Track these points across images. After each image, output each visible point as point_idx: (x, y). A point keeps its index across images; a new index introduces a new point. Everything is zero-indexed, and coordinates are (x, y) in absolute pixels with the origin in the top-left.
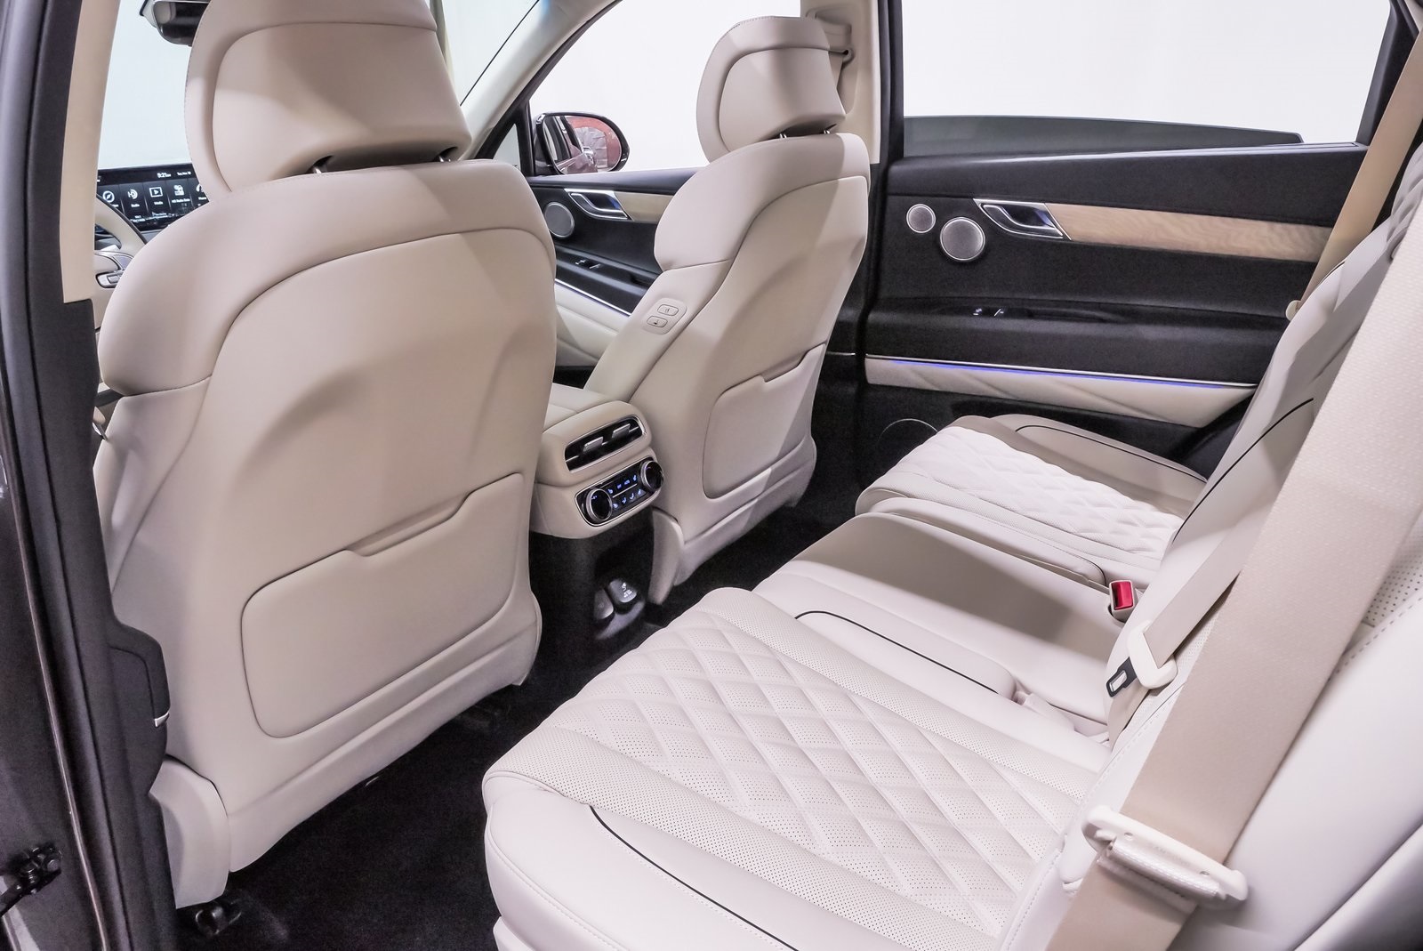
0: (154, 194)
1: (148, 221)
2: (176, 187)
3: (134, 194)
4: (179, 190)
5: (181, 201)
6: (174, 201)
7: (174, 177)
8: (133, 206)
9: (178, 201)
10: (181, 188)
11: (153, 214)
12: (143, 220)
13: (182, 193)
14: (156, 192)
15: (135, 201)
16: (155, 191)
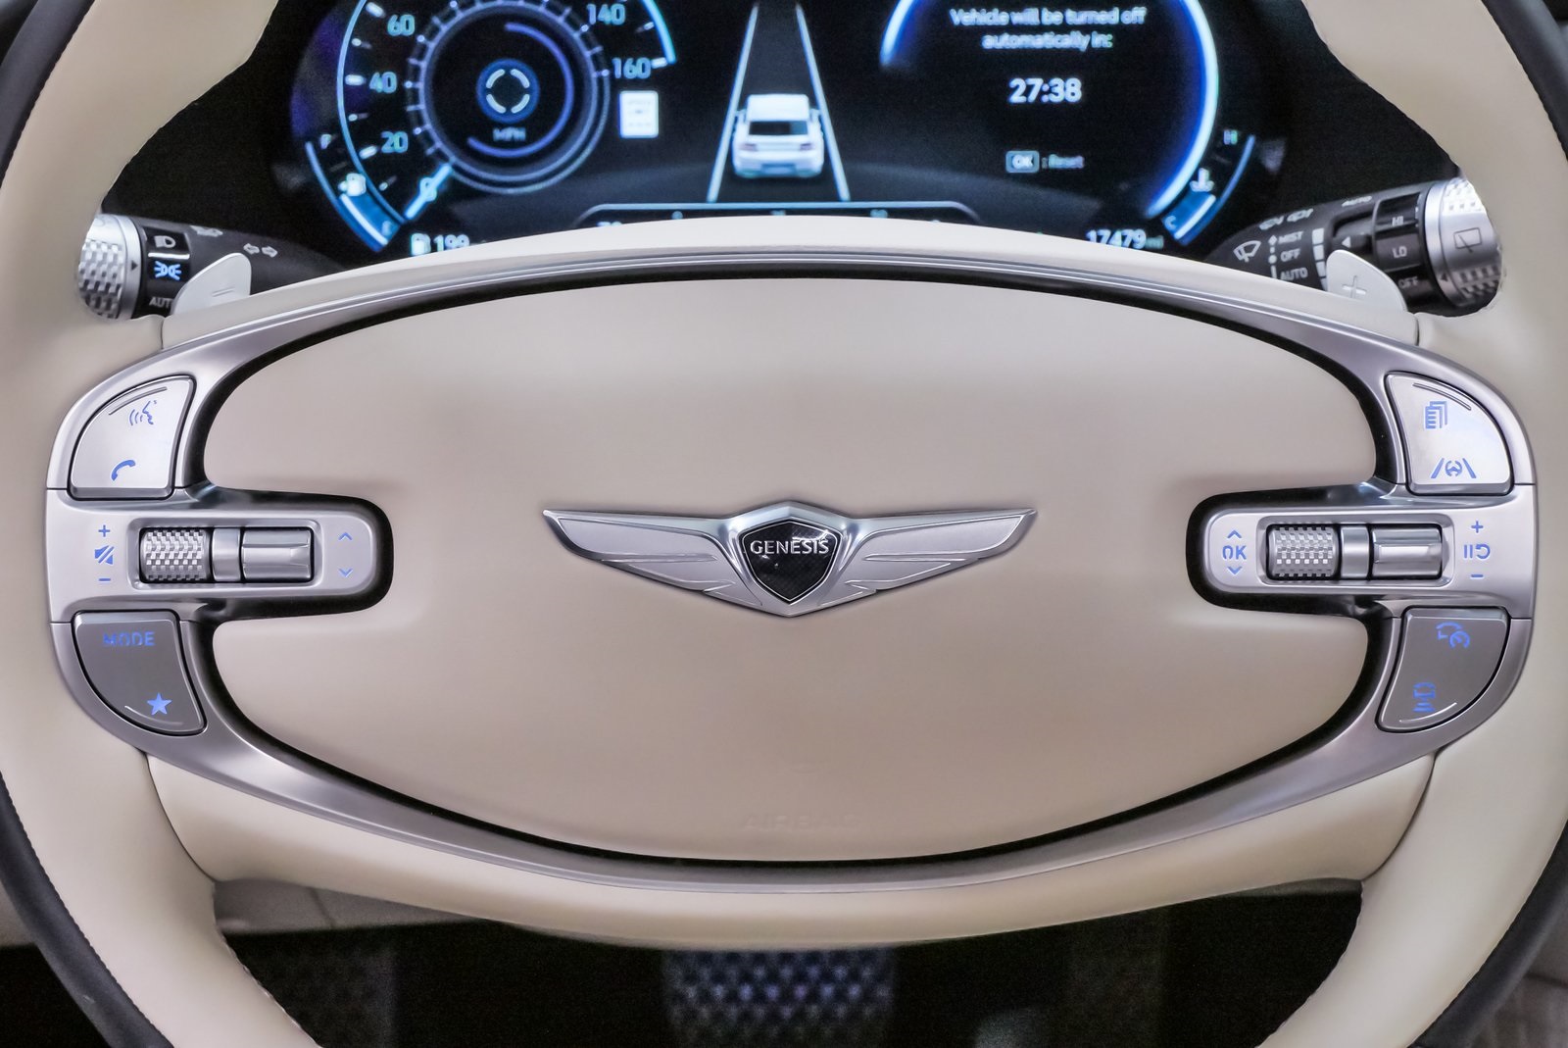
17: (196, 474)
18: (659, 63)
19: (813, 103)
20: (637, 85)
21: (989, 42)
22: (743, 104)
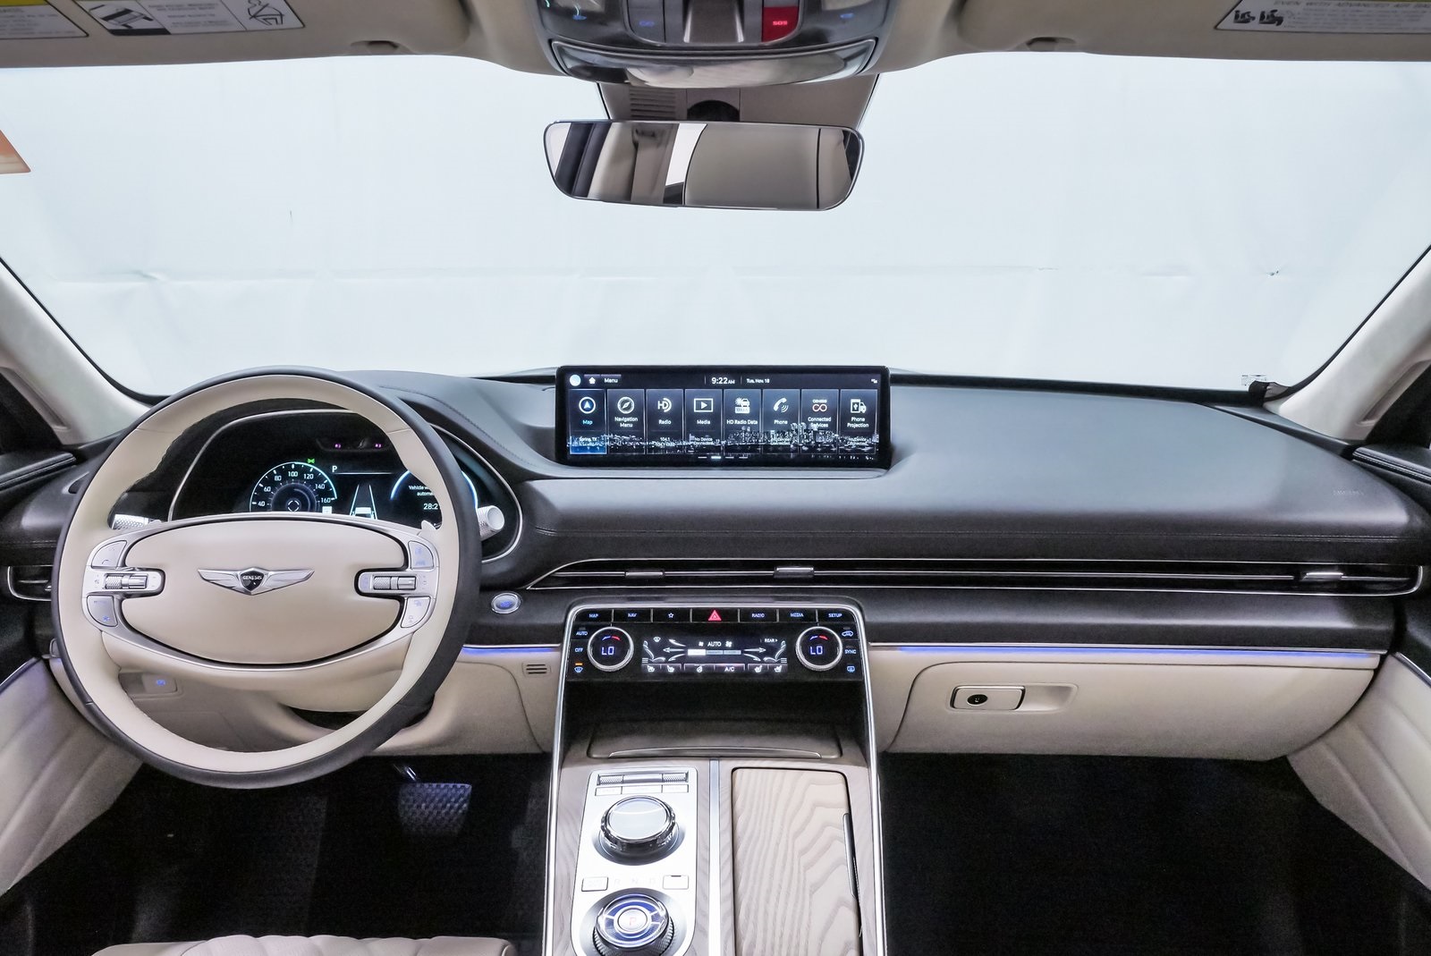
0: (699, 407)
1: (681, 448)
2: (739, 401)
3: (666, 405)
4: (743, 406)
5: (743, 422)
6: (730, 422)
7: (741, 385)
8: (660, 422)
9: (737, 422)
10: (748, 403)
11: (691, 437)
12: (672, 444)
13: (747, 411)
14: (703, 405)
15: (665, 416)
16: (703, 403)
17: (124, 565)
18: (333, 499)
19: (372, 510)
20: (327, 505)
21: (419, 494)
22: (354, 510)
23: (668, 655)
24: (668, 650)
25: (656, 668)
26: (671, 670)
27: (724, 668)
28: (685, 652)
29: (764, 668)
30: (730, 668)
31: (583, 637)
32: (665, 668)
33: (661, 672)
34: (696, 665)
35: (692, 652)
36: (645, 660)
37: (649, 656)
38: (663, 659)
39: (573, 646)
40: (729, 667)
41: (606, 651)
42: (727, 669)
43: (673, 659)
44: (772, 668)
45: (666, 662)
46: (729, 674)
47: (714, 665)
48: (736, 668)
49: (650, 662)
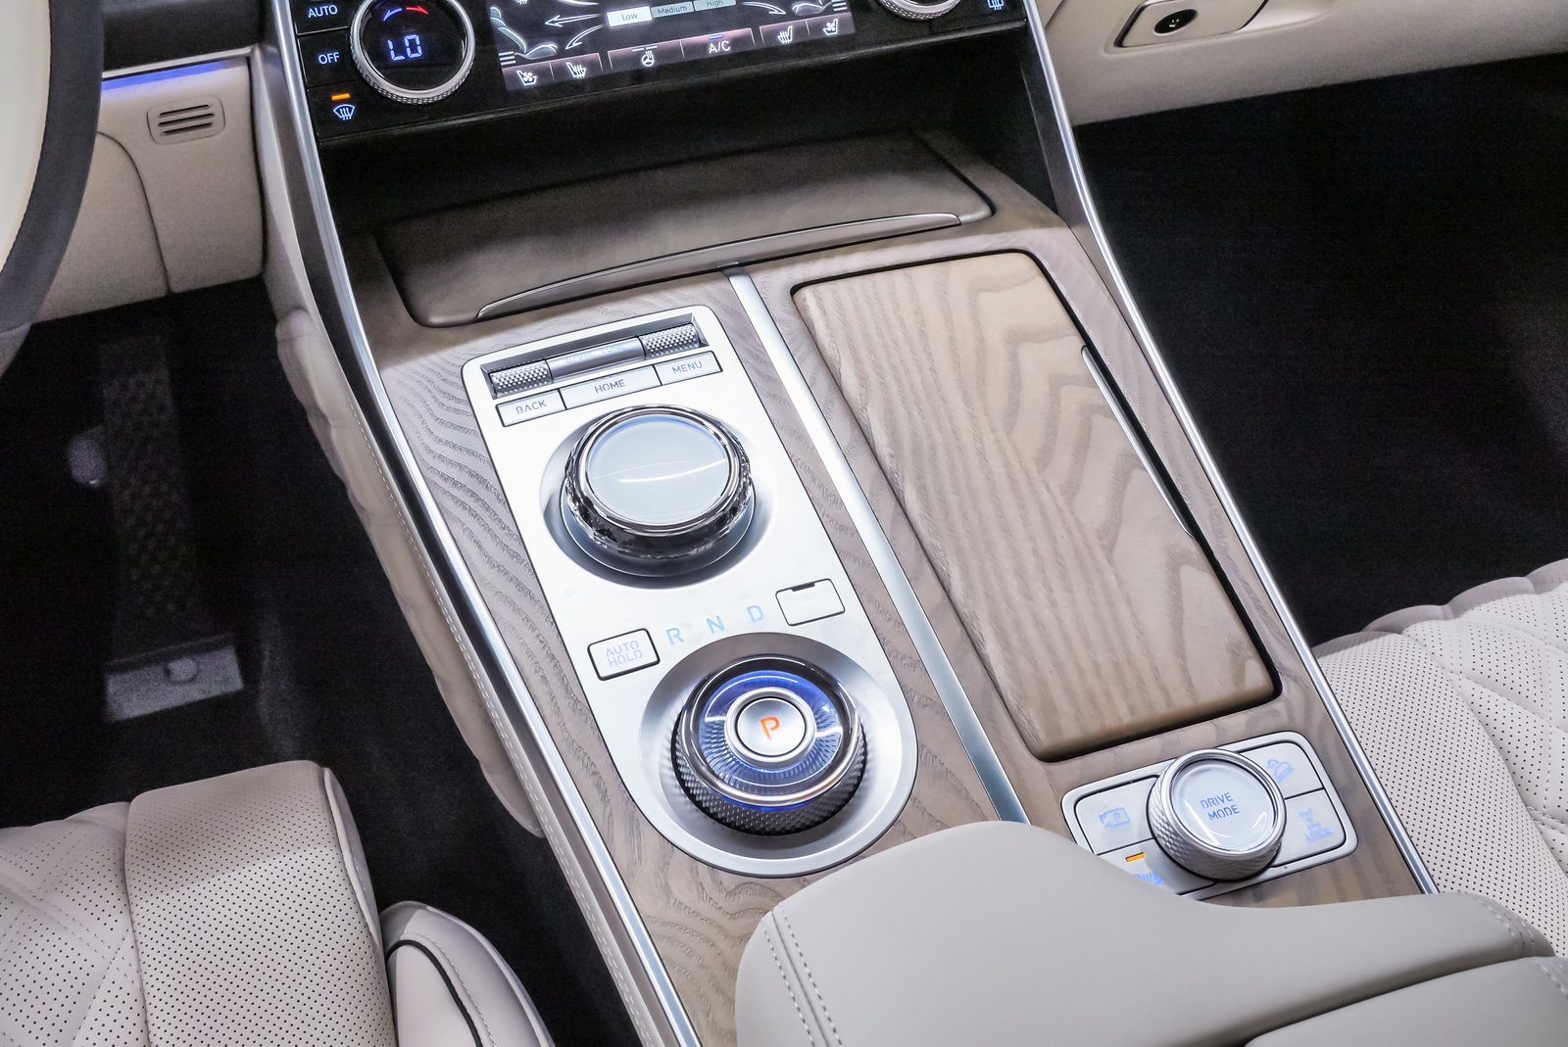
23: (563, 35)
24: (556, 21)
25: (541, 73)
26: (579, 72)
27: (705, 46)
28: (602, 20)
29: (798, 31)
30: (719, 43)
31: (326, 20)
32: (562, 71)
33: (556, 85)
34: (636, 49)
35: (616, 18)
36: (506, 58)
37: (516, 48)
38: (551, 47)
39: (308, 50)
40: (716, 45)
41: (400, 49)
42: (712, 49)
43: (574, 43)
44: (819, 27)
45: (562, 53)
46: (721, 60)
47: (681, 42)
48: (735, 42)
49: (521, 61)
